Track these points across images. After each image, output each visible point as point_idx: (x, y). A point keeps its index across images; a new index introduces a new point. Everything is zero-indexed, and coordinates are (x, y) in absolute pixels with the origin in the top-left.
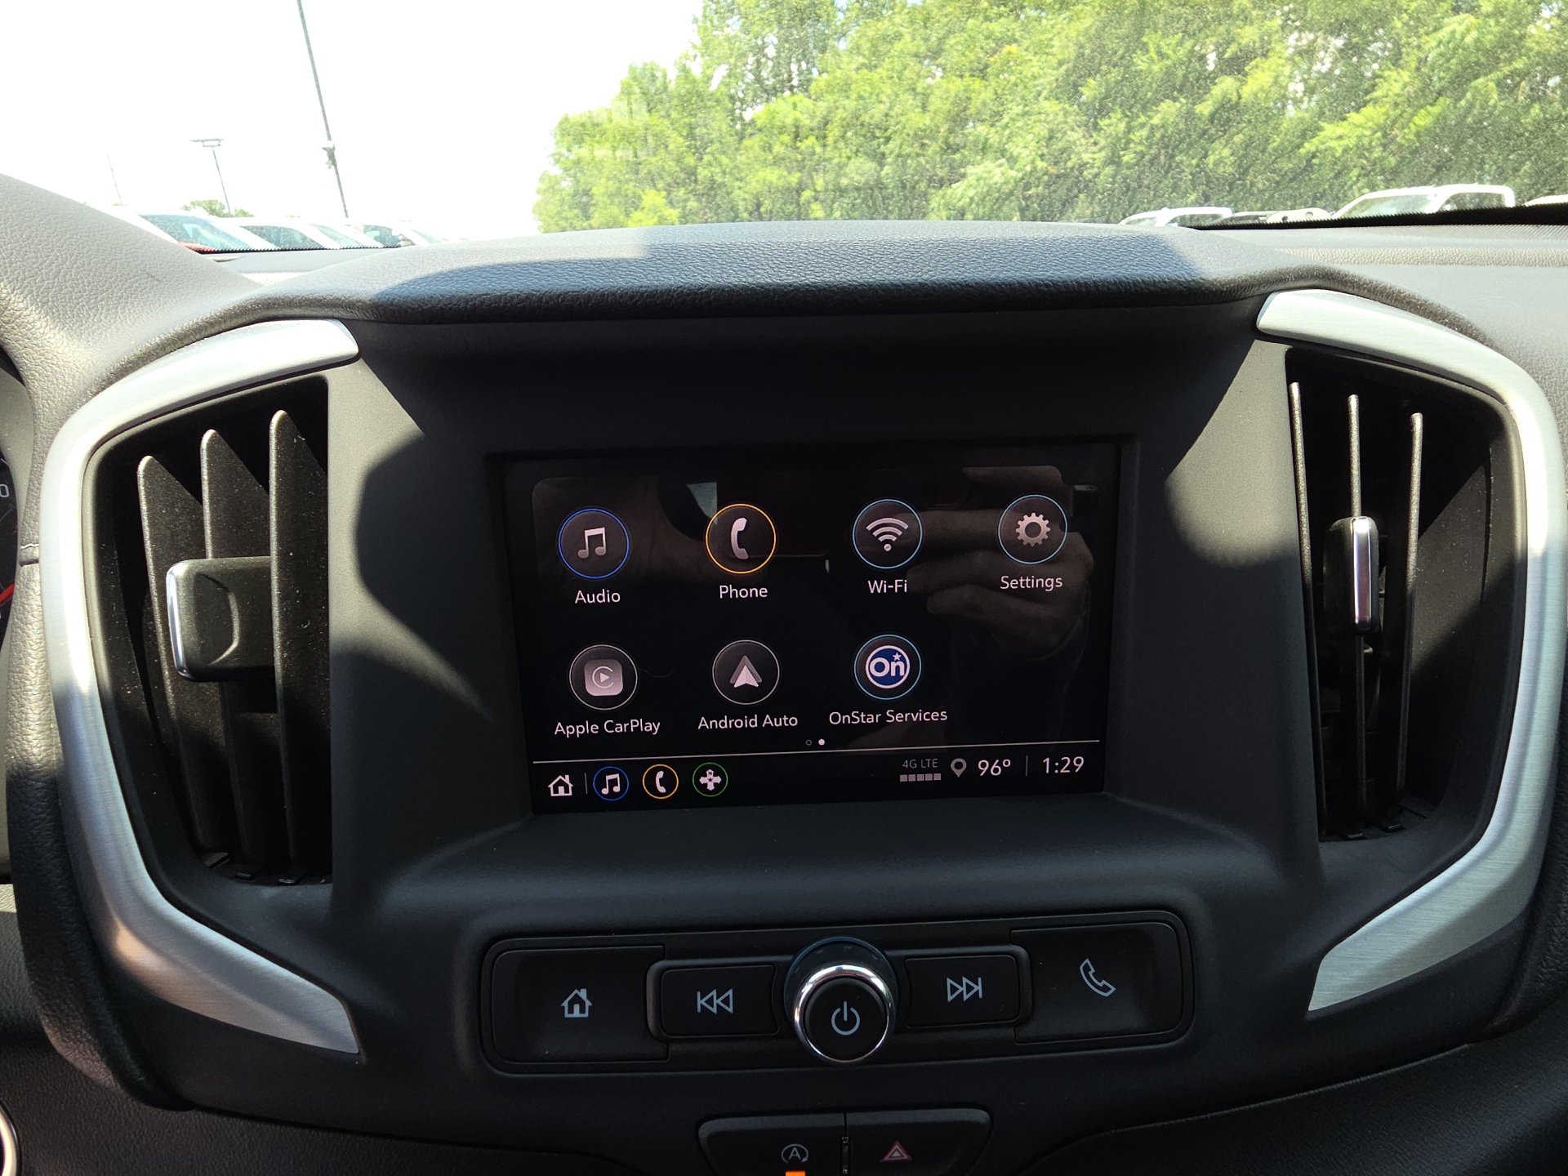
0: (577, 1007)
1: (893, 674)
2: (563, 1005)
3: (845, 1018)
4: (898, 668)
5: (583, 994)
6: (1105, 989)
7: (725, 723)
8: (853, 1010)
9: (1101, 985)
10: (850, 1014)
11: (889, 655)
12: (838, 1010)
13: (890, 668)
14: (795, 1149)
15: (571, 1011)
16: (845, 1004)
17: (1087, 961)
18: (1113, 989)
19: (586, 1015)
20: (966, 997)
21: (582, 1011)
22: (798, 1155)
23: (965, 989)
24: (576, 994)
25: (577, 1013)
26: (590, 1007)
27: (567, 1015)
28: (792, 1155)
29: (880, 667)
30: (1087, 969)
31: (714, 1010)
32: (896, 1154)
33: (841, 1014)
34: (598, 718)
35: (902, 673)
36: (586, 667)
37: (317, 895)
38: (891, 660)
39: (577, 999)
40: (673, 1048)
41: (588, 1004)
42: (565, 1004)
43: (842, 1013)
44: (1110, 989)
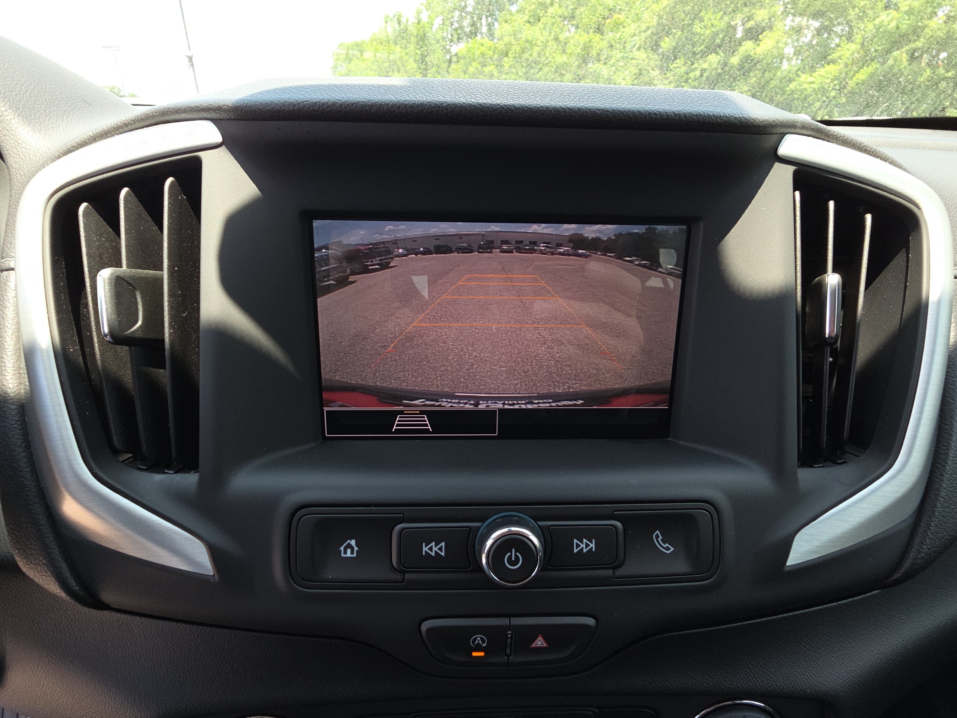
0: (349, 551)
2: (341, 549)
3: (513, 559)
5: (353, 543)
6: (668, 549)
8: (518, 554)
9: (665, 546)
10: (516, 556)
12: (509, 554)
14: (479, 638)
15: (345, 553)
16: (513, 550)
17: (658, 532)
18: (672, 549)
19: (355, 555)
20: (585, 551)
21: (352, 553)
22: (480, 642)
23: (585, 546)
24: (349, 543)
25: (349, 554)
26: (357, 551)
27: (343, 555)
28: (477, 642)
30: (657, 536)
31: (433, 554)
32: (539, 643)
33: (510, 557)
37: (190, 480)
39: (349, 546)
40: (407, 576)
41: (356, 548)
42: (342, 548)
43: (511, 555)
44: (670, 549)
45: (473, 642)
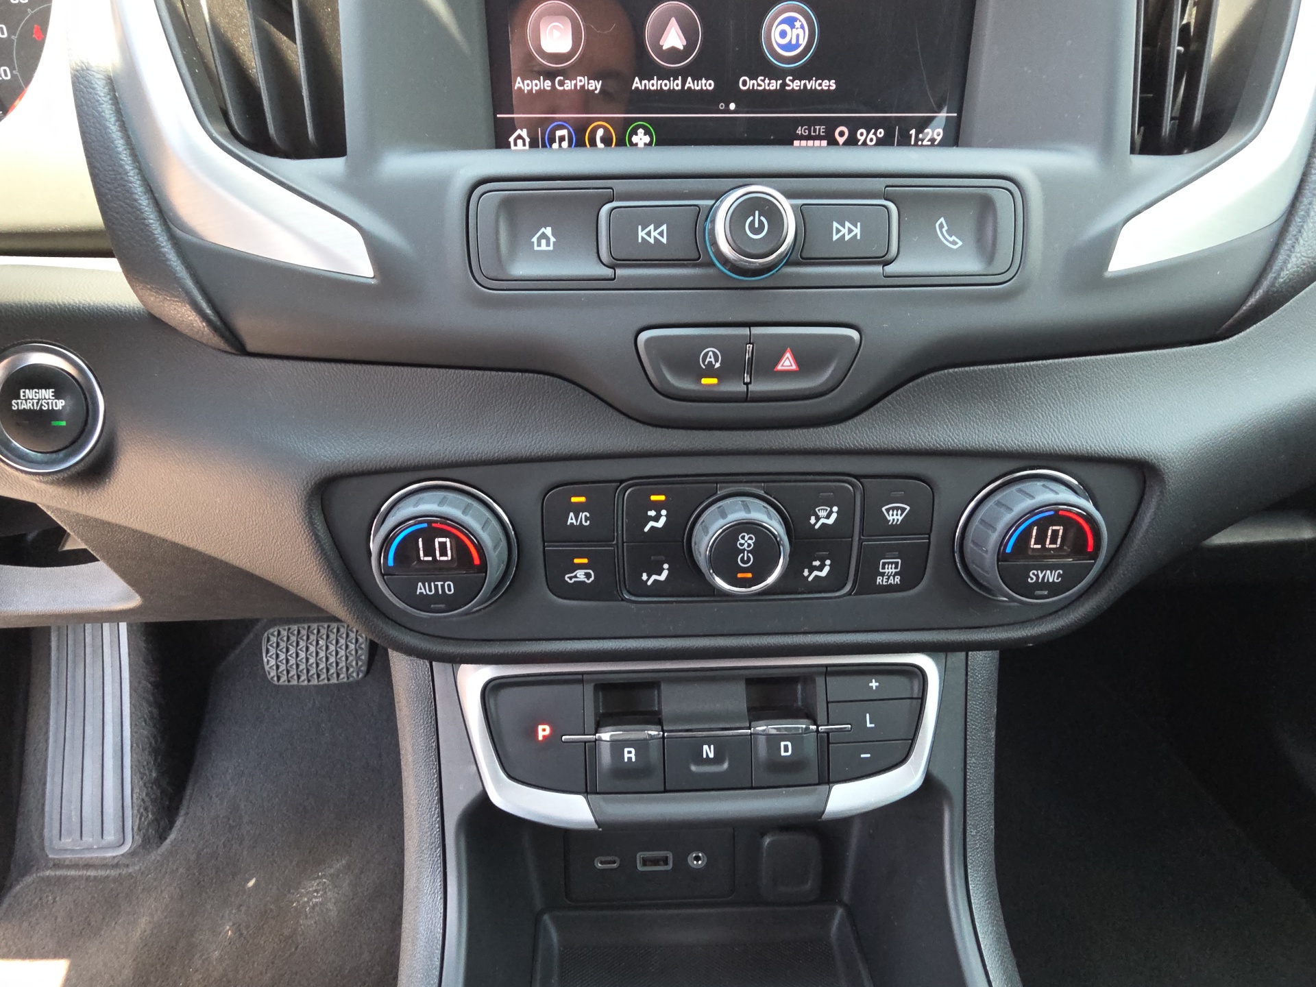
0: (544, 242)
1: (794, 42)
2: (532, 240)
3: (757, 225)
4: (798, 36)
5: (548, 231)
6: (954, 243)
7: (654, 84)
8: (762, 218)
9: (951, 239)
10: (761, 222)
11: (791, 22)
12: (751, 218)
13: (792, 35)
14: (711, 353)
15: (539, 245)
16: (757, 213)
17: (942, 220)
18: (960, 243)
19: (551, 248)
20: (847, 238)
21: (548, 245)
22: (713, 360)
23: (847, 231)
24: (543, 233)
25: (544, 247)
26: (554, 242)
27: (536, 248)
28: (708, 360)
29: (783, 34)
30: (941, 226)
31: (652, 241)
32: (787, 363)
33: (753, 222)
34: (550, 75)
35: (800, 42)
36: (542, 21)
38: (793, 27)
39: (544, 236)
40: (619, 272)
41: (553, 239)
42: (535, 239)
43: (754, 220)
44: (958, 244)
45: (704, 361)
